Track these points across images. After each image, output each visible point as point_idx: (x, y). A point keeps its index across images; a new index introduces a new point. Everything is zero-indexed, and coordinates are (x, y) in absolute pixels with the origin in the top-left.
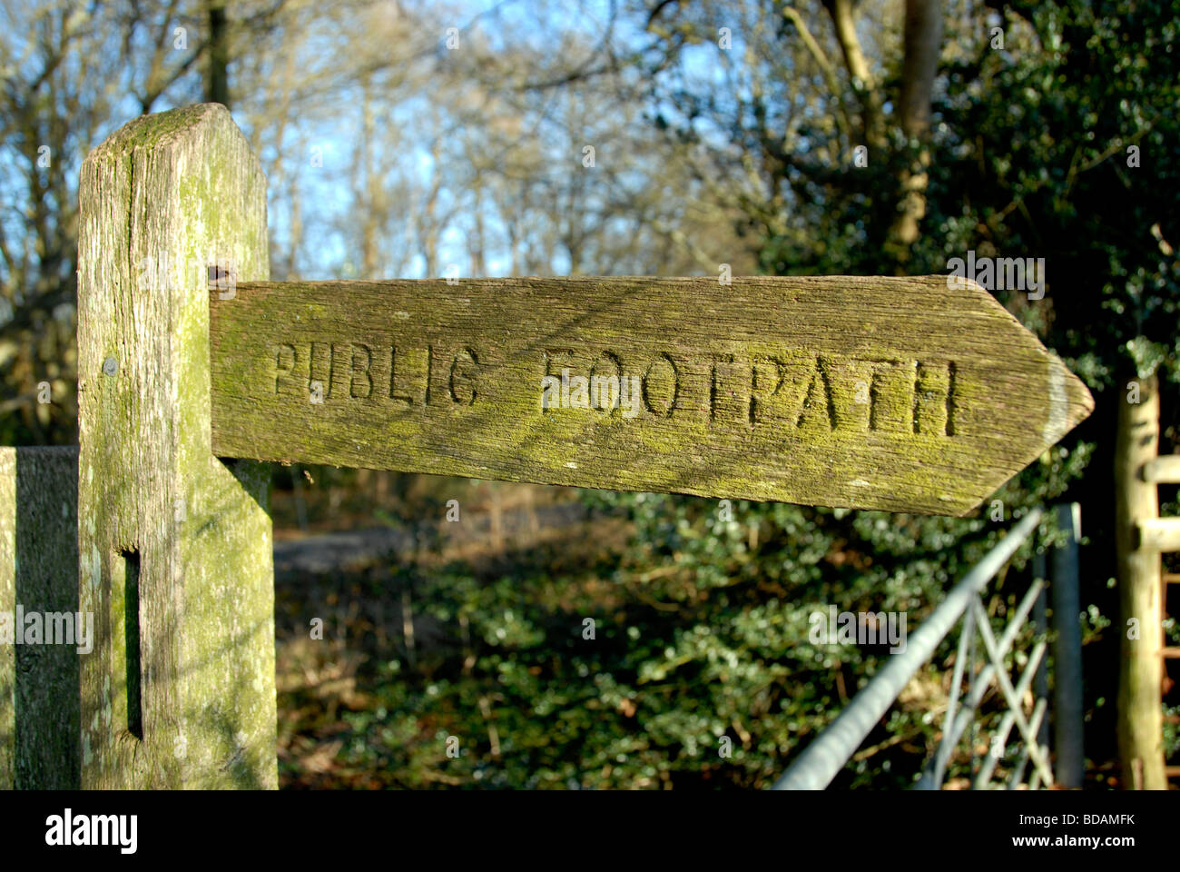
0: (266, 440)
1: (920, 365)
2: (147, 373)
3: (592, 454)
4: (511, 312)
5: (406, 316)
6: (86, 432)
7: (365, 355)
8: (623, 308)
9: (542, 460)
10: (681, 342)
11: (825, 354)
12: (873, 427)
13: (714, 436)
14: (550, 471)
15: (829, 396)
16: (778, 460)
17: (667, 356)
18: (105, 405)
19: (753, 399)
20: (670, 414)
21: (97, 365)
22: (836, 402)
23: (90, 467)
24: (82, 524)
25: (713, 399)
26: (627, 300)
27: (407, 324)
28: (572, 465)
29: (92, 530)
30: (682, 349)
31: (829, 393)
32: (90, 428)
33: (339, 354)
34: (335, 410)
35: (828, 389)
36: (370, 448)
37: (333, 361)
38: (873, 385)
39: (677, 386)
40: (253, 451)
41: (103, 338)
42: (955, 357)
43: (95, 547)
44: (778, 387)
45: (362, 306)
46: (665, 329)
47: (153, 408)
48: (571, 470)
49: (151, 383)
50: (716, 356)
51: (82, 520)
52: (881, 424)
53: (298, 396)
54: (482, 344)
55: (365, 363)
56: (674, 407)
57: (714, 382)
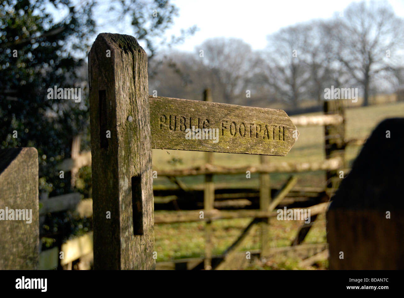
0: (158, 142)
1: (279, 127)
2: (142, 122)
3: (232, 145)
4: (215, 111)
5: (193, 110)
6: (121, 140)
7: (183, 119)
8: (236, 112)
9: (223, 146)
10: (246, 120)
11: (267, 124)
12: (274, 139)
13: (251, 141)
14: (224, 149)
15: (268, 133)
16: (261, 146)
17: (243, 123)
18: (128, 131)
19: (257, 133)
20: (244, 136)
21: (125, 118)
22: (269, 134)
23: (123, 151)
24: (120, 170)
25: (251, 133)
26: (236, 110)
27: (194, 112)
28: (228, 148)
29: (125, 171)
30: (246, 122)
31: (268, 132)
32: (122, 138)
33: (178, 119)
34: (177, 134)
35: (267, 131)
36: (186, 144)
37: (175, 120)
38: (273, 131)
39: (245, 130)
40: (154, 146)
41: (127, 110)
42: (284, 126)
43: (125, 176)
44: (260, 131)
45: (183, 106)
46: (243, 117)
47: (144, 132)
48: (228, 149)
49: (143, 124)
50: (251, 124)
51: (120, 168)
52: (275, 138)
53: (167, 130)
54: (210, 118)
55: (183, 122)
56: (245, 134)
57: (251, 129)
